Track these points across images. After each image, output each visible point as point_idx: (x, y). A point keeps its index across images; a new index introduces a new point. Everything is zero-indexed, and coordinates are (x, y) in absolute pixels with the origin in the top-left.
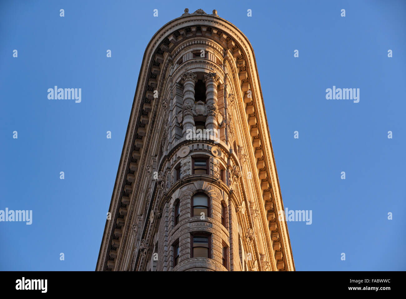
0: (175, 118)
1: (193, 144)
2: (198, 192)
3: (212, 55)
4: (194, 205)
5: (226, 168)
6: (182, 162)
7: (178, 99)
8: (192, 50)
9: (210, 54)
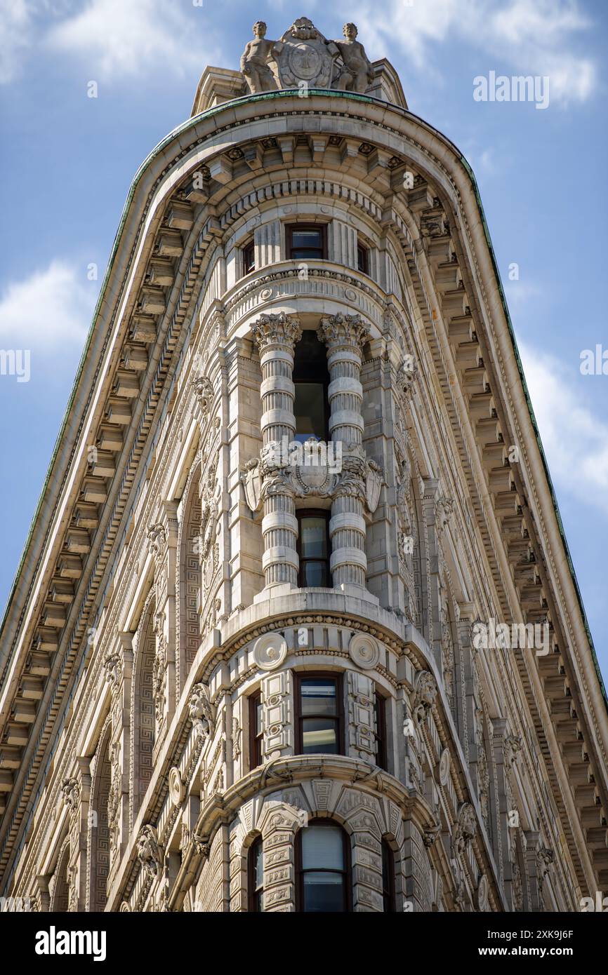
0: (238, 487)
1: (295, 627)
2: (315, 816)
3: (343, 226)
4: (306, 866)
5: (393, 692)
6: (264, 688)
7: (243, 402)
8: (279, 214)
9: (340, 225)
